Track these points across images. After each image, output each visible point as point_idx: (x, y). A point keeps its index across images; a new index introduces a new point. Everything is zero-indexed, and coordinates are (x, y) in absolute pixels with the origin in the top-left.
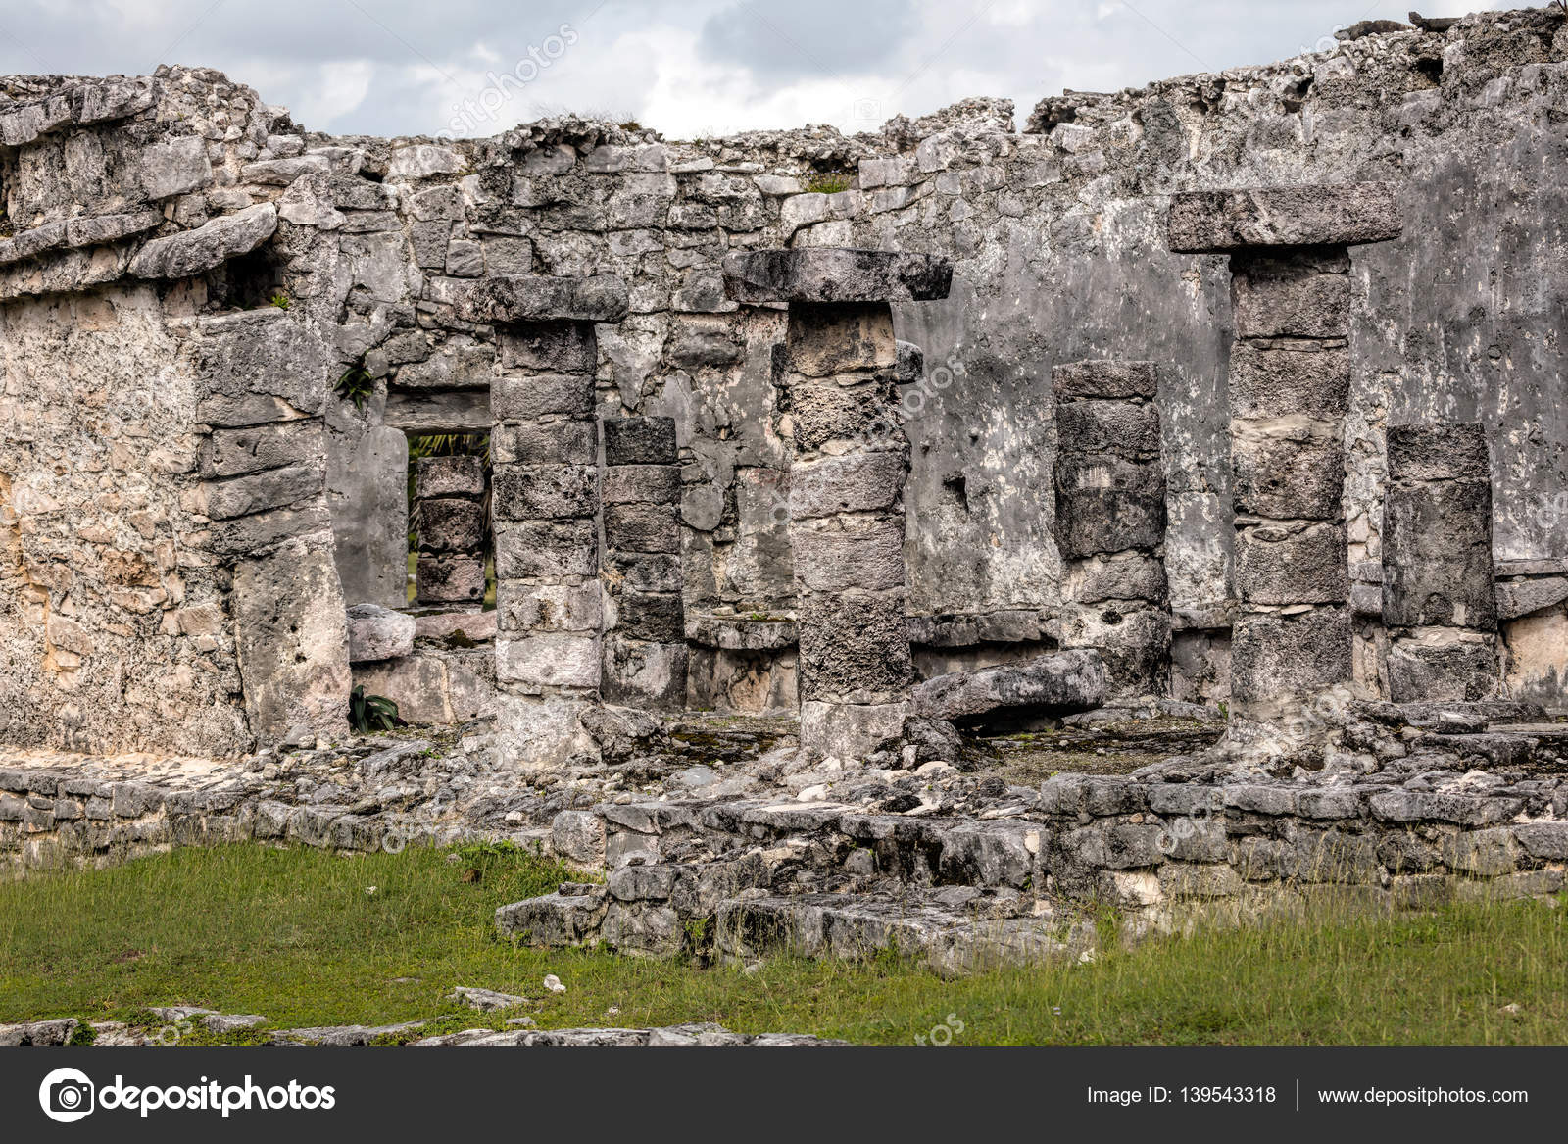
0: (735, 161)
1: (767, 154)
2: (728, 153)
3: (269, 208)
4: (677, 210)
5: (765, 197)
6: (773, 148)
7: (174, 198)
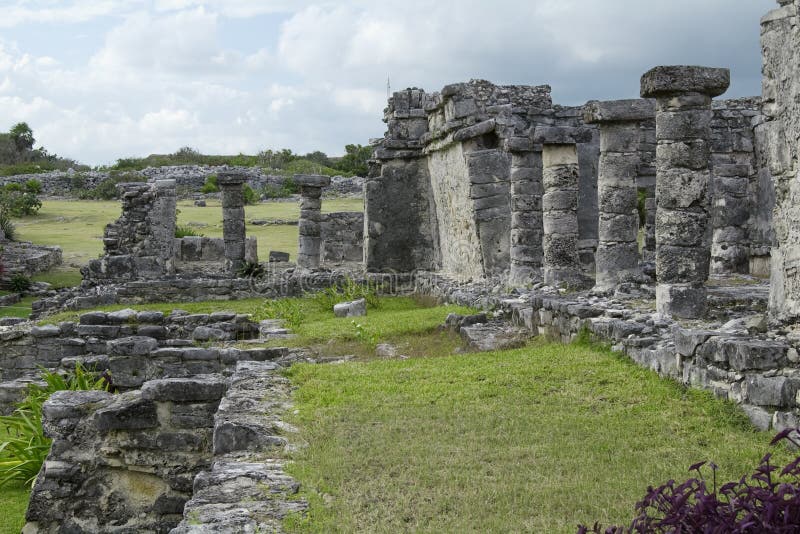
0: (735, 106)
1: (747, 104)
2: (733, 104)
3: (492, 120)
4: (713, 121)
5: (745, 117)
6: (749, 101)
7: (465, 117)
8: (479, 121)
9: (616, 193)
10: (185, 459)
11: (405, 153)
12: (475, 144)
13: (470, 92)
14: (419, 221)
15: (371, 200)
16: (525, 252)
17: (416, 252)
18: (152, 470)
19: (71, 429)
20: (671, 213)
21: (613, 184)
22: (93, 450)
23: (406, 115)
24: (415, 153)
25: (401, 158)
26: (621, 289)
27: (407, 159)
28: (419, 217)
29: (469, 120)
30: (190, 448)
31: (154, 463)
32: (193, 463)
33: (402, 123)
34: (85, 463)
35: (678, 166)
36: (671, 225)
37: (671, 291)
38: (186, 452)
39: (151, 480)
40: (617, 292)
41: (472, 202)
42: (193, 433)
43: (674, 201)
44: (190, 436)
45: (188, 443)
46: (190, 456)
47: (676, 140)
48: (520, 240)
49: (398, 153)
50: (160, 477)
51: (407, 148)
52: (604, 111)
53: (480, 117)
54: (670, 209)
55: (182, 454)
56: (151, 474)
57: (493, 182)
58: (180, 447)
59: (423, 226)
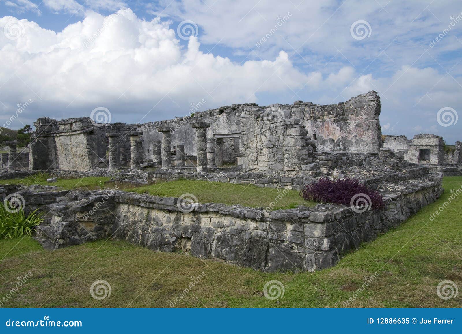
3: (92, 128)
7: (85, 127)
8: (88, 128)
9: (168, 147)
10: (102, 216)
11: (44, 135)
12: (87, 134)
13: (86, 120)
14: (49, 155)
15: (34, 149)
16: (114, 162)
17: (48, 164)
18: (92, 220)
19: (65, 213)
20: (202, 151)
21: (167, 145)
22: (73, 218)
23: (45, 124)
24: (47, 135)
25: (42, 137)
26: (171, 168)
27: (44, 137)
28: (49, 154)
29: (86, 128)
30: (103, 213)
31: (93, 218)
32: (104, 217)
33: (43, 127)
34: (72, 221)
35: (203, 142)
36: (202, 154)
37: (202, 167)
38: (101, 214)
39: (91, 223)
40: (169, 169)
41: (87, 150)
42: (104, 209)
43: (202, 149)
44: (103, 210)
45: (103, 212)
46: (103, 215)
47: (202, 137)
48: (113, 159)
49: (42, 135)
50: (95, 222)
51: (45, 134)
52: (166, 129)
53: (89, 127)
54: (201, 151)
55: (101, 215)
56: (92, 222)
57: (93, 144)
58: (100, 213)
59: (50, 156)
